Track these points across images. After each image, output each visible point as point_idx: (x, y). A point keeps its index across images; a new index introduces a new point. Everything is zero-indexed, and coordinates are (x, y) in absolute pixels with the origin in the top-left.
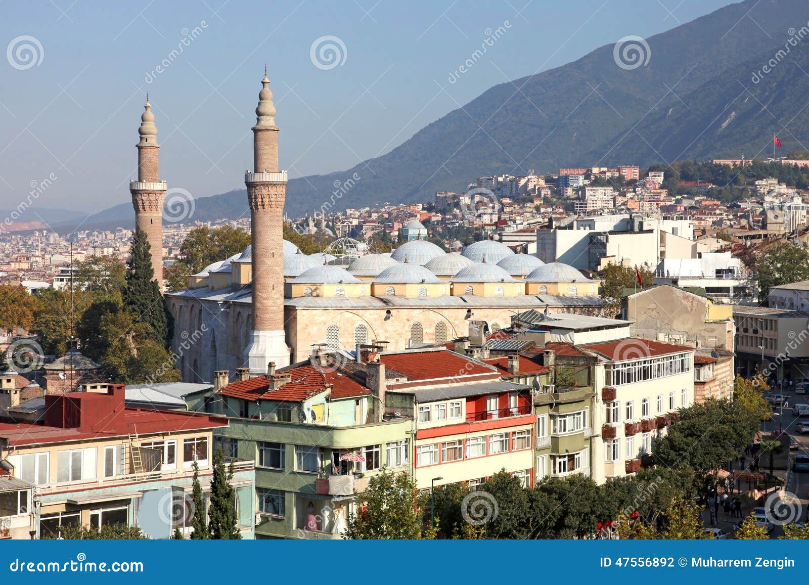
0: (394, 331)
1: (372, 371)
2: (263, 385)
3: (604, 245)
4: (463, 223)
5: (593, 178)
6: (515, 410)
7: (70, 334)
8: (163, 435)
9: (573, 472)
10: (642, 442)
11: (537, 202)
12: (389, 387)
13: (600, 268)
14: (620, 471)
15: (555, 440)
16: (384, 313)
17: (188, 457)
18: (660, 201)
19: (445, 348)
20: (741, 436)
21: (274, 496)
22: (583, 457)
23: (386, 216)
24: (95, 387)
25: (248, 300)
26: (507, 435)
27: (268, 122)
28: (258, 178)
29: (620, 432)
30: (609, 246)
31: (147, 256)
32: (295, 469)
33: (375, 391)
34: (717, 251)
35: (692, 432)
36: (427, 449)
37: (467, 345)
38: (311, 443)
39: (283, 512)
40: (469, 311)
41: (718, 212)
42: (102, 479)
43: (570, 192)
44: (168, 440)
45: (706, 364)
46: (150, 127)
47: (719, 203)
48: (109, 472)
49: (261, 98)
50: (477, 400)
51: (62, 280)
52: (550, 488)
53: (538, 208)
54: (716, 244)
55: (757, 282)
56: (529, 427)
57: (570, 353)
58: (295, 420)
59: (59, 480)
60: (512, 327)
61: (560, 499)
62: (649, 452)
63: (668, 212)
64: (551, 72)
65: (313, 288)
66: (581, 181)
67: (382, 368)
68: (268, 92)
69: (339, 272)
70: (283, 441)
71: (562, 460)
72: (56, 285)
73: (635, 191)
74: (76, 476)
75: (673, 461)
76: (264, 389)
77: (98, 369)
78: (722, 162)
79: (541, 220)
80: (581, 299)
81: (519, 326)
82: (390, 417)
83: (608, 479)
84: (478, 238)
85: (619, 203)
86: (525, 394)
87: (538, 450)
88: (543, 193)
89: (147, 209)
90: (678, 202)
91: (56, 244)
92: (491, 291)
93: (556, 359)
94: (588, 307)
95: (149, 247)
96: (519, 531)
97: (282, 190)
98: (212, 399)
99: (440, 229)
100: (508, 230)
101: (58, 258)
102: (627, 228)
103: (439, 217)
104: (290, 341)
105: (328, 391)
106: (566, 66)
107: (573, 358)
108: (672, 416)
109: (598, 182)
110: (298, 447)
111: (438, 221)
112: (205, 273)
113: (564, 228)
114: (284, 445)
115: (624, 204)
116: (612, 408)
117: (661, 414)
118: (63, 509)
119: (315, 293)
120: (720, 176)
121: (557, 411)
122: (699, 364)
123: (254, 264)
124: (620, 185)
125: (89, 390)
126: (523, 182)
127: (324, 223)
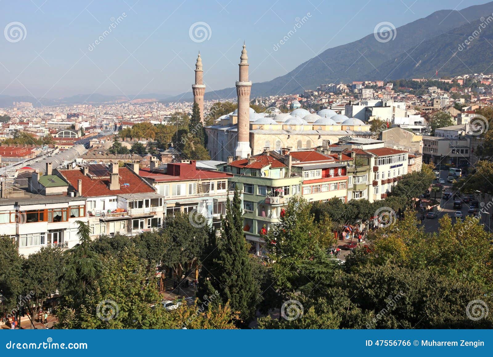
0: (291, 143)
1: (287, 158)
2: (245, 162)
3: (371, 112)
4: (315, 102)
5: (365, 85)
6: (340, 174)
7: (169, 141)
8: (210, 180)
9: (361, 198)
10: (387, 187)
11: (344, 95)
12: (293, 164)
13: (369, 120)
14: (379, 198)
15: (355, 185)
16: (287, 137)
17: (219, 188)
18: (392, 95)
19: (314, 150)
20: (425, 185)
21: (249, 203)
22: (365, 192)
23: (285, 99)
24: (185, 161)
25: (236, 130)
26: (337, 183)
27: (245, 62)
28: (240, 84)
29: (380, 183)
30: (373, 112)
31: (199, 113)
32: (258, 194)
33: (287, 165)
34: (415, 115)
35: (407, 184)
36: (307, 188)
37: (322, 149)
38: (264, 185)
39: (253, 210)
40: (320, 136)
41: (414, 99)
42: (188, 195)
43: (356, 91)
44: (211, 182)
45: (412, 158)
46: (200, 63)
47: (414, 96)
48: (190, 193)
49: (242, 53)
50: (326, 170)
51: (165, 121)
52: (353, 203)
53: (344, 97)
54: (414, 112)
55: (430, 127)
56: (345, 181)
57: (362, 153)
58: (258, 176)
59: (173, 195)
60: (339, 142)
61: (357, 208)
62: (390, 191)
63: (395, 99)
64: (350, 44)
65: (260, 126)
66: (361, 87)
67: (291, 157)
68: (245, 51)
69: (270, 120)
70: (253, 183)
71: (357, 193)
72: (163, 123)
73: (381, 91)
74: (179, 194)
75: (399, 194)
76: (246, 164)
77: (180, 154)
78: (416, 80)
79: (346, 101)
80: (363, 132)
81: (342, 142)
82: (293, 175)
83: (374, 201)
84: (322, 108)
85: (375, 95)
86: (344, 168)
87: (348, 189)
88: (346, 91)
89: (198, 95)
90: (398, 95)
91: (161, 108)
92: (328, 129)
93: (356, 155)
94: (365, 135)
95: (199, 109)
96: (341, 219)
97: (249, 89)
98: (226, 167)
99: (305, 104)
100: (334, 105)
101: (162, 113)
102: (380, 105)
103: (305, 100)
104: (251, 146)
105: (270, 165)
106: (356, 42)
107: (363, 155)
108: (399, 178)
109: (367, 87)
110: (259, 186)
111: (305, 101)
112: (219, 120)
113: (356, 105)
114: (253, 185)
115: (377, 96)
116: (377, 174)
117: (395, 177)
118: (174, 205)
119: (261, 128)
120: (415, 86)
121: (356, 175)
122: (410, 158)
123: (238, 116)
124: (375, 88)
125: (182, 162)
126: (338, 86)
127: (261, 101)
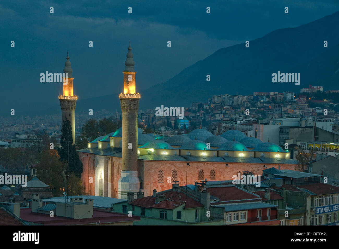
0: (191, 173)
3: (287, 133)
4: (206, 118)
6: (269, 217)
11: (242, 109)
16: (186, 165)
18: (305, 110)
27: (131, 69)
30: (290, 134)
33: (205, 205)
40: (227, 165)
46: (69, 69)
50: (252, 212)
58: (168, 218)
60: (263, 176)
67: (208, 195)
73: (292, 105)
85: (283, 110)
86: (274, 210)
89: (68, 109)
97: (137, 103)
104: (140, 176)
105: (184, 205)
115: (286, 111)
116: (314, 218)
